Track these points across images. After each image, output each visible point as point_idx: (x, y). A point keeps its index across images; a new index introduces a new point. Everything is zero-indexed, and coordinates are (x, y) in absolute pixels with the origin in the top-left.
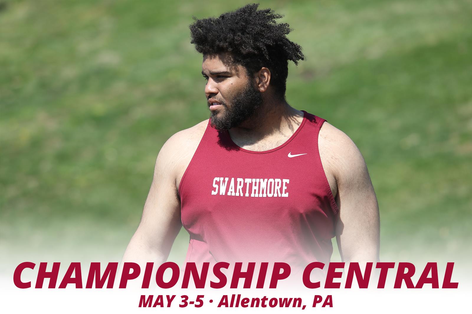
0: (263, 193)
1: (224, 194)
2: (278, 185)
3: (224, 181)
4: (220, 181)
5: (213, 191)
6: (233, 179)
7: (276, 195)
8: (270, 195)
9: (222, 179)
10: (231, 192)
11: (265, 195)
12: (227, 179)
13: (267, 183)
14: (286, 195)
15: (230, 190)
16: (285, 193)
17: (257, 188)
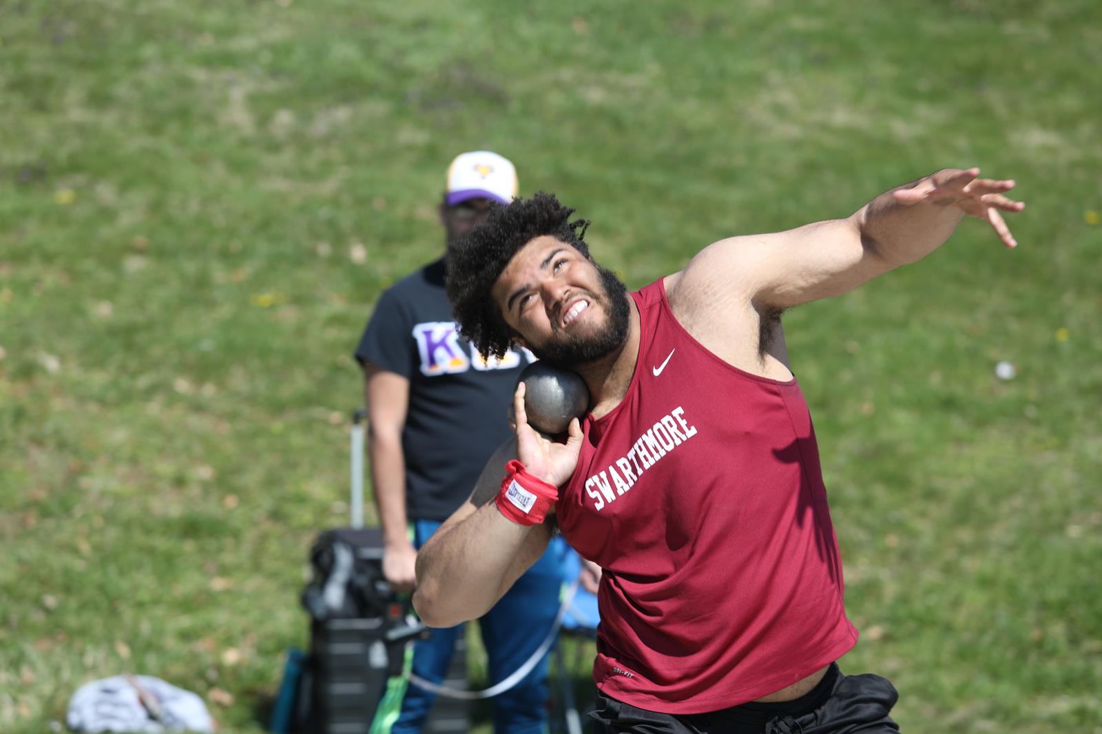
0: (657, 451)
1: (614, 498)
2: (671, 426)
3: (601, 480)
4: (595, 483)
5: (596, 504)
6: (611, 469)
7: (678, 442)
8: (670, 448)
9: (595, 478)
10: (622, 487)
11: (663, 453)
12: (603, 474)
13: (654, 434)
14: (693, 431)
15: (618, 486)
16: (689, 429)
17: (645, 452)
